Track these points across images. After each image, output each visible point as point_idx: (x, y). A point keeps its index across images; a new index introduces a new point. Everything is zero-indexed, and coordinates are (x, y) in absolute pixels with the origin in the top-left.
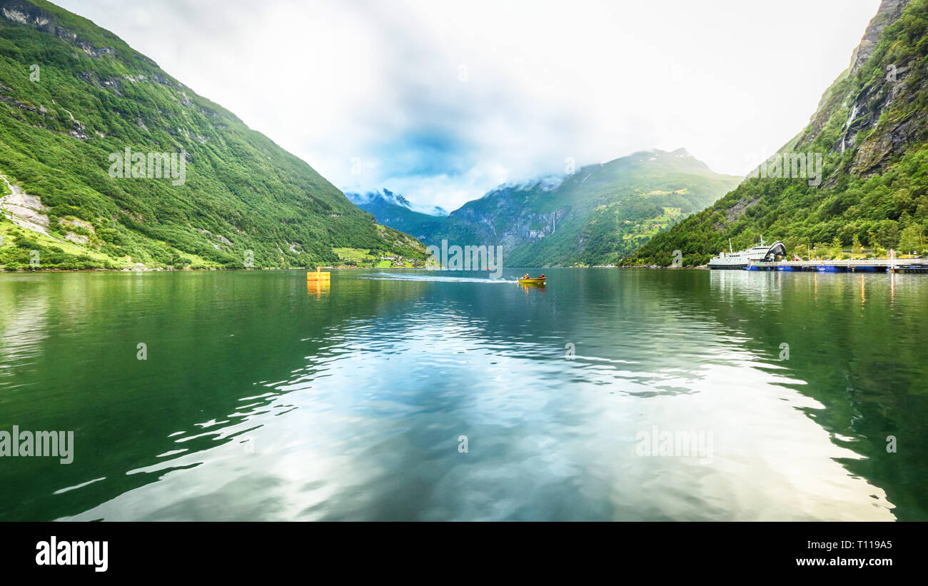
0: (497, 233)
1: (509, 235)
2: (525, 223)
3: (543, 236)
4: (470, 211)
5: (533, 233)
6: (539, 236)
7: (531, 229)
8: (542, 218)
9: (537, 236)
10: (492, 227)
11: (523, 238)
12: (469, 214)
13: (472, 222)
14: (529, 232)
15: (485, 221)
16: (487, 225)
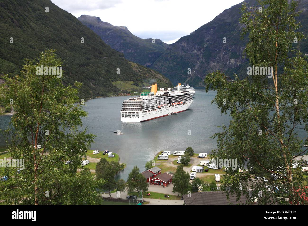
0: (205, 61)
1: (214, 62)
2: (226, 53)
3: (240, 63)
4: (184, 44)
5: (232, 61)
6: (238, 63)
7: (231, 58)
8: (240, 49)
9: (236, 64)
10: (201, 56)
11: (225, 64)
12: (183, 47)
13: (186, 52)
14: (230, 60)
15: (196, 51)
16: (197, 55)
